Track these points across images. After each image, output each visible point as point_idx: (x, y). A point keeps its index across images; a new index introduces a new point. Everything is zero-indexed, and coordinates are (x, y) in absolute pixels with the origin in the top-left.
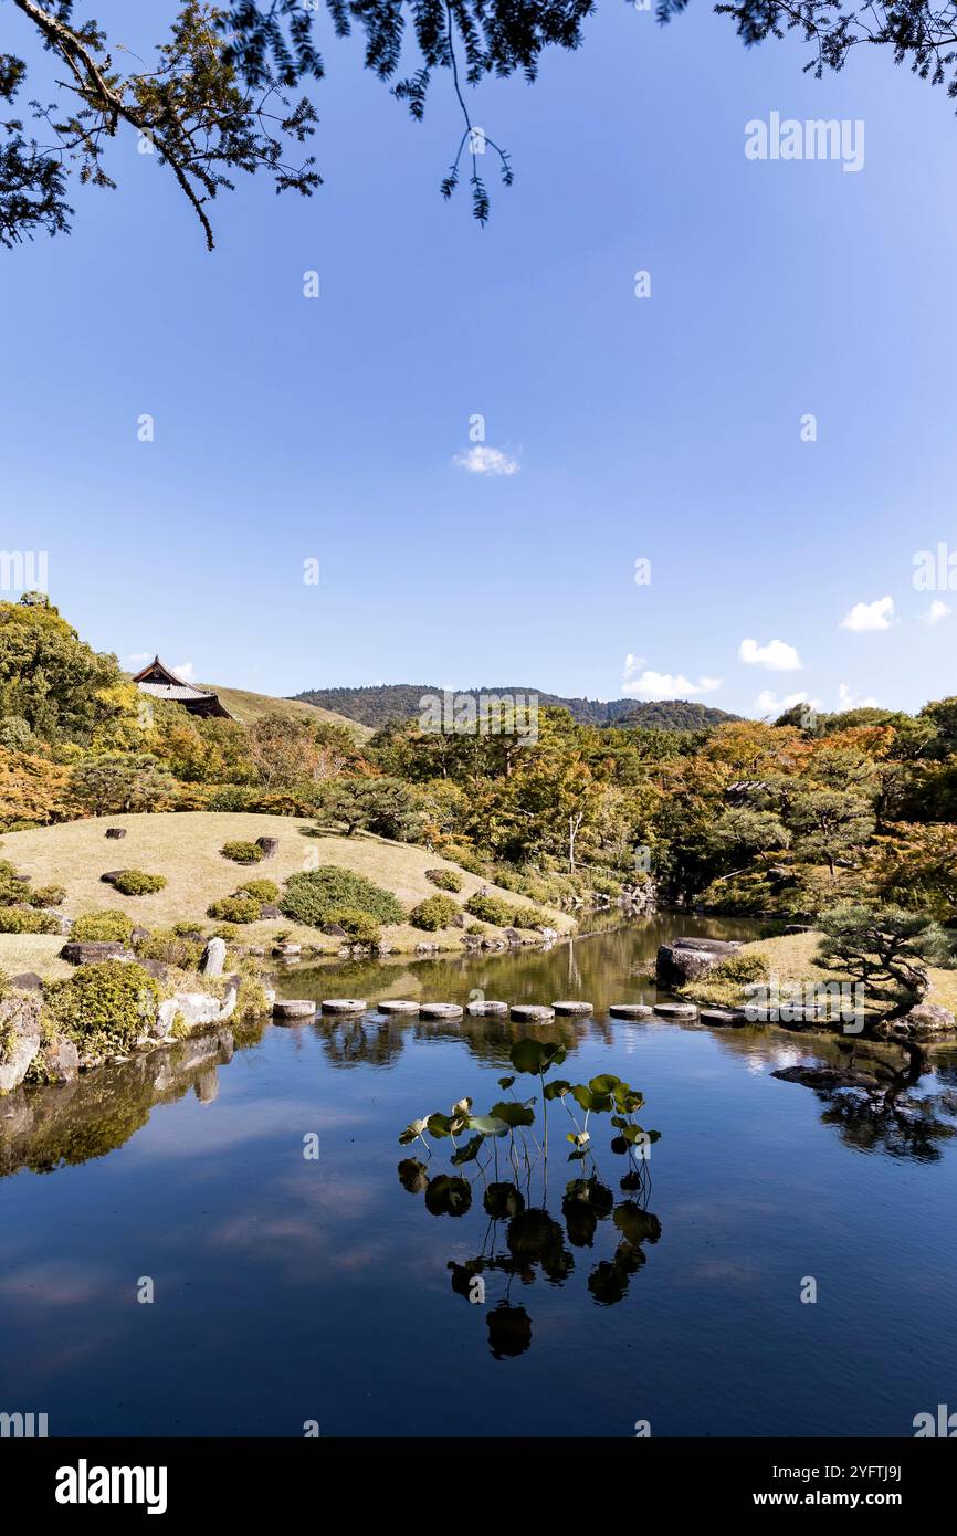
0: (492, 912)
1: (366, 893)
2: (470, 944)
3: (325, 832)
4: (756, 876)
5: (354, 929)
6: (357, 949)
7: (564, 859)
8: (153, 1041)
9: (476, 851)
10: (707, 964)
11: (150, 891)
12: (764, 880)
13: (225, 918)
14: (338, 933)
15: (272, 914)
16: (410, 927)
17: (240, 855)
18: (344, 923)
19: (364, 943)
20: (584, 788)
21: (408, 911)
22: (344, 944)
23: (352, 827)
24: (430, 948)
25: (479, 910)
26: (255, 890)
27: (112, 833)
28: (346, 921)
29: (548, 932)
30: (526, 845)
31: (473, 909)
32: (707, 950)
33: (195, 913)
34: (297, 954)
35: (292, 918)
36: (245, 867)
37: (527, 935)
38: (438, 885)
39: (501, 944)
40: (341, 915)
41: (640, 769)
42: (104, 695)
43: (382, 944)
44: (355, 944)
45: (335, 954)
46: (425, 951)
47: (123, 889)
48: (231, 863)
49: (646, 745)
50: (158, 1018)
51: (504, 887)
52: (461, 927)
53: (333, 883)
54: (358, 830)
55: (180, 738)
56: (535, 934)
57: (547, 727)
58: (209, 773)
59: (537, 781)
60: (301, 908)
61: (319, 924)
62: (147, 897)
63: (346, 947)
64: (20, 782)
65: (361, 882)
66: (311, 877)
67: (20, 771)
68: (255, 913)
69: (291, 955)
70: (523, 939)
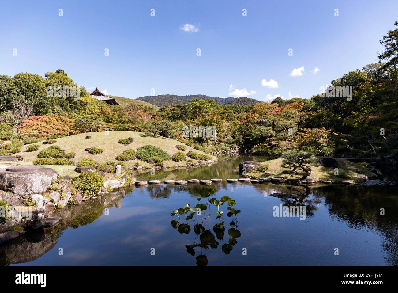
0: (194, 156)
1: (160, 152)
2: (189, 165)
3: (147, 136)
4: (266, 144)
5: (156, 162)
6: (157, 167)
7: (214, 142)
8: (102, 193)
9: (189, 140)
10: (253, 167)
11: (99, 153)
12: (268, 145)
13: (121, 160)
14: (152, 163)
15: (133, 158)
16: (172, 161)
17: (124, 143)
18: (153, 160)
19: (159, 165)
20: (219, 122)
21: (171, 156)
22: (154, 166)
23: (155, 134)
24: (178, 166)
25: (191, 156)
26: (128, 152)
27: (87, 138)
28: (154, 160)
29: (210, 161)
31: (189, 155)
32: (253, 164)
33: (112, 159)
34: (141, 169)
35: (139, 159)
36: (125, 146)
37: (204, 162)
38: (179, 149)
39: (197, 164)
40: (153, 158)
41: (234, 116)
42: (82, 99)
43: (164, 165)
44: (157, 166)
45: (151, 169)
46: (176, 167)
47: (92, 153)
48: (121, 145)
49: (236, 110)
50: (103, 186)
51: (197, 149)
52: (186, 160)
53: (150, 149)
54: (156, 135)
55: (105, 111)
56: (206, 162)
57: (208, 105)
58: (114, 120)
59: (206, 120)
60: (142, 156)
61: (147, 161)
62: (98, 155)
63: (154, 167)
64: (60, 124)
65: (158, 149)
66: (144, 148)
67: (60, 121)
68: (129, 158)
69: (139, 169)
70: (203, 163)
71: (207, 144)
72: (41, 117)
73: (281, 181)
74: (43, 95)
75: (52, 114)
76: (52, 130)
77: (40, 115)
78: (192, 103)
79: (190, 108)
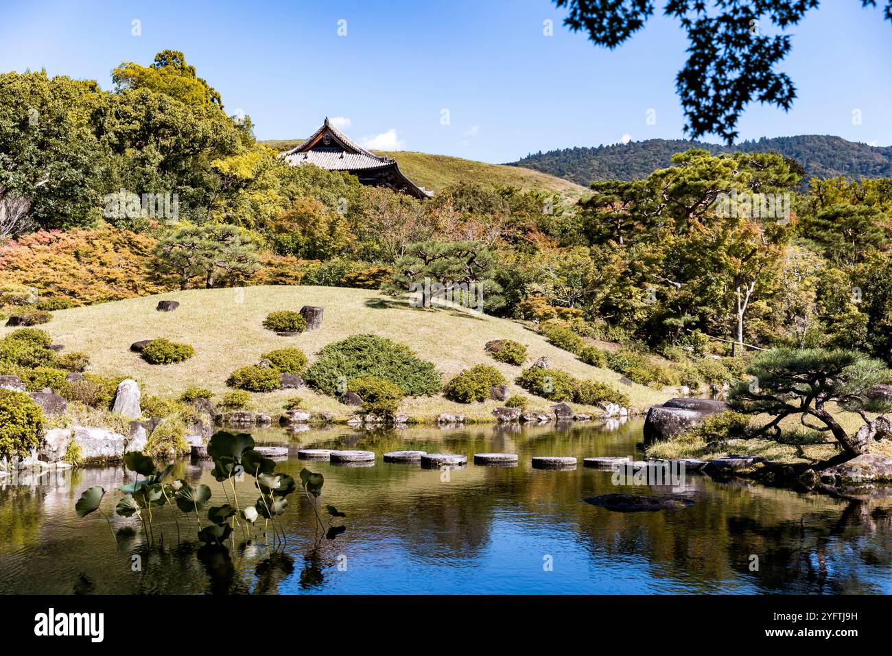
1: (399, 363)
2: (503, 416)
3: (396, 303)
5: (372, 398)
6: (369, 418)
7: (731, 340)
8: (44, 463)
9: (607, 328)
11: (176, 360)
13: (242, 387)
14: (355, 402)
15: (292, 382)
16: (442, 399)
17: (282, 325)
18: (363, 391)
19: (378, 412)
20: (754, 251)
21: (445, 381)
22: (357, 413)
24: (453, 419)
25: (532, 383)
26: (277, 359)
27: (163, 306)
28: (365, 390)
29: (613, 409)
30: (668, 321)
31: (526, 382)
33: (214, 382)
34: (305, 422)
35: (313, 388)
36: (284, 338)
37: (579, 410)
38: (496, 358)
39: (544, 418)
40: (362, 383)
42: (223, 165)
43: (397, 414)
44: (368, 413)
45: (344, 423)
46: (447, 422)
47: (149, 359)
48: (272, 334)
50: (45, 443)
52: (501, 399)
53: (365, 352)
55: (303, 211)
56: (596, 411)
57: (740, 180)
60: (324, 377)
61: (338, 394)
62: (171, 367)
63: (358, 417)
64: (123, 262)
65: (396, 352)
66: (343, 347)
67: (126, 251)
68: (273, 381)
69: (299, 422)
70: (574, 414)
71: (696, 351)
72: (63, 236)
73: (738, 471)
74: (72, 154)
75: (101, 223)
76: (92, 283)
77: (60, 228)
78: (664, 171)
79: (659, 192)
